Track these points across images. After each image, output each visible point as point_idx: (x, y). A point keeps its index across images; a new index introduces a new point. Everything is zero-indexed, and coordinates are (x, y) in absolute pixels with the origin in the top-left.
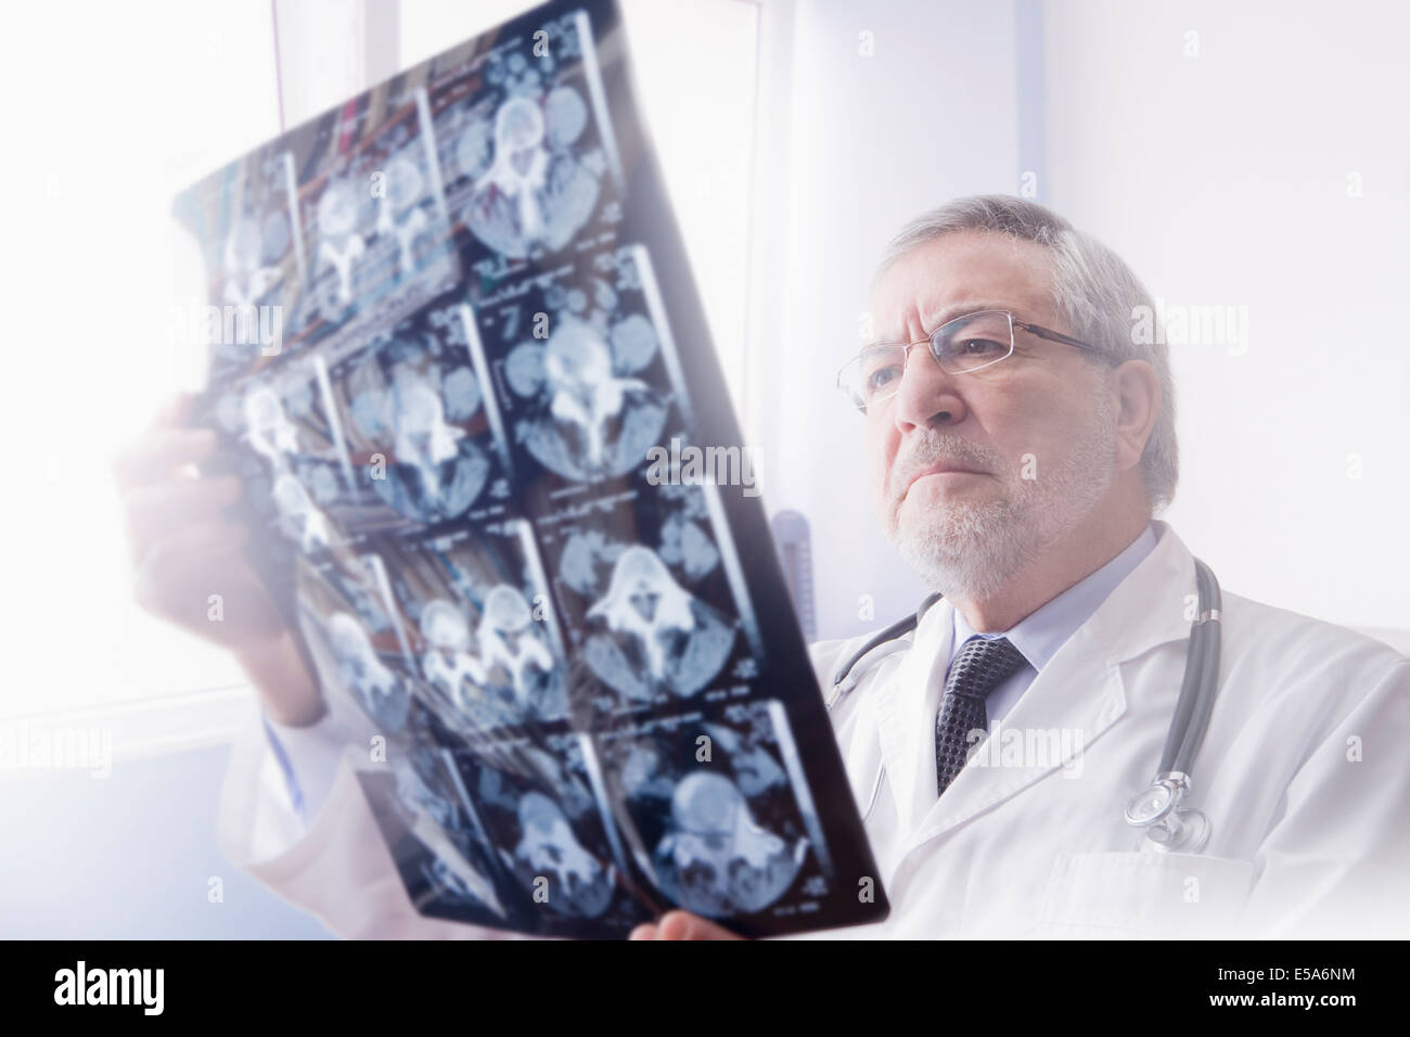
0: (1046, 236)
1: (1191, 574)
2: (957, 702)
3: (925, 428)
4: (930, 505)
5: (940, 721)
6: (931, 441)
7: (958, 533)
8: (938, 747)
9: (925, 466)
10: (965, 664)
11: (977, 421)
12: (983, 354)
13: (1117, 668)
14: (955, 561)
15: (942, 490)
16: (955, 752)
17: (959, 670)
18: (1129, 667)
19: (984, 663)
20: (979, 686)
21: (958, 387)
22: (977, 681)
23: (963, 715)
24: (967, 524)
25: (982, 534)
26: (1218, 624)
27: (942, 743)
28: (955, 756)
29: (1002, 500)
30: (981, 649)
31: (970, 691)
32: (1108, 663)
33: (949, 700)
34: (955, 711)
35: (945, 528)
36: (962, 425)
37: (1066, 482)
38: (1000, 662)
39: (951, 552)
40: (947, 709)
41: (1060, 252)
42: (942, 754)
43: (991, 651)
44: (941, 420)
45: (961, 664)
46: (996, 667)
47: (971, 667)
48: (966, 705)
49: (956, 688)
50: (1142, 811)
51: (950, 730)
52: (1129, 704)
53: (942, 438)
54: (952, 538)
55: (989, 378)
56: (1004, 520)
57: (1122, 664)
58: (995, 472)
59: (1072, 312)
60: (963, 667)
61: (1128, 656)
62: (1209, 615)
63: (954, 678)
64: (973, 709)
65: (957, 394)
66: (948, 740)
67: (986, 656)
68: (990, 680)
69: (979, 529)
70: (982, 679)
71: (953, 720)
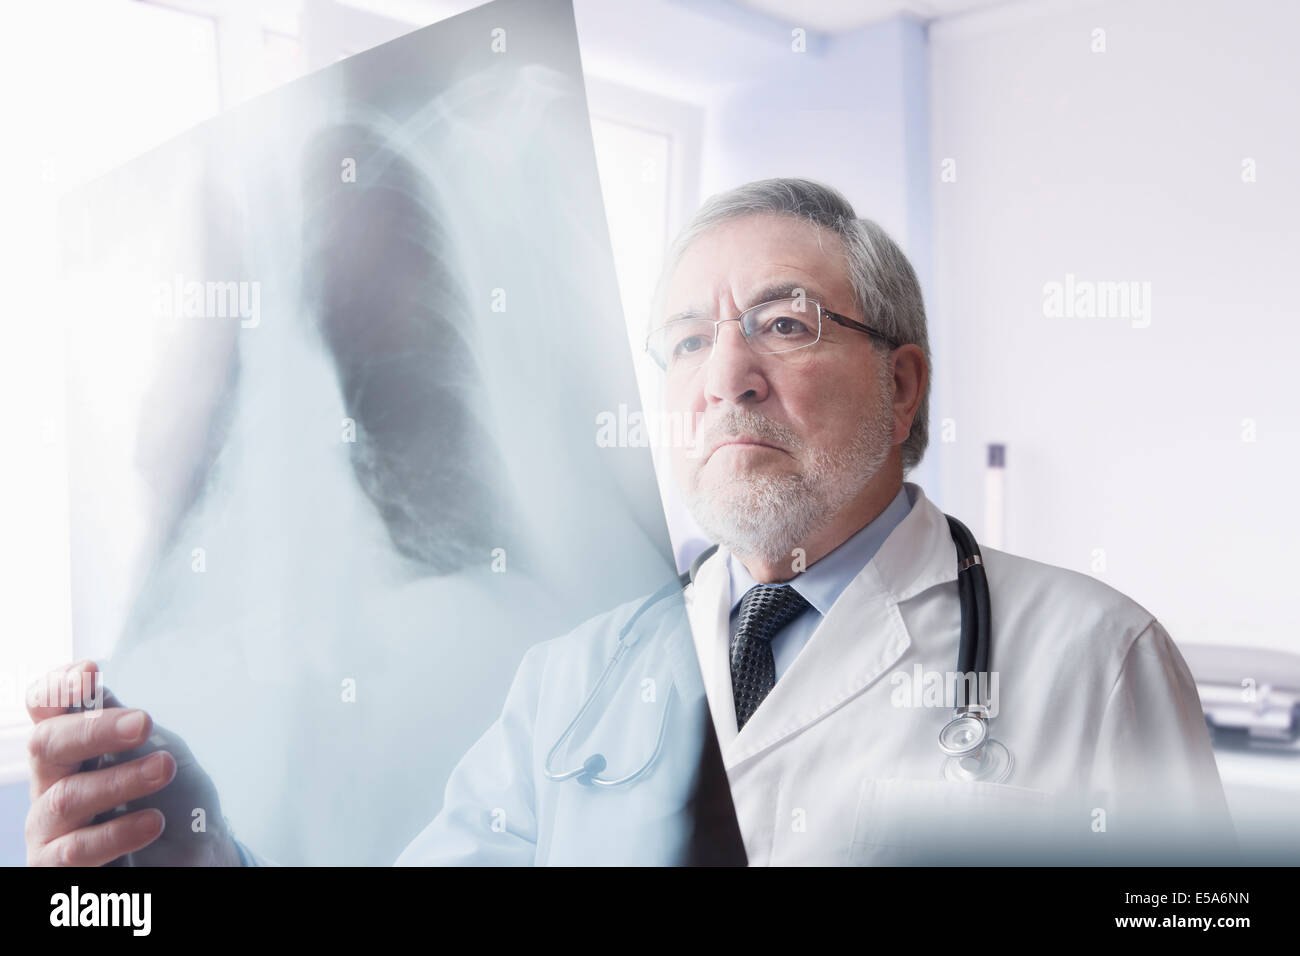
0: (842, 225)
1: (946, 528)
2: (749, 642)
3: (732, 403)
4: (734, 476)
5: (733, 660)
6: (737, 415)
7: (761, 504)
8: (734, 684)
9: (730, 438)
10: (755, 607)
11: (779, 400)
12: (789, 336)
13: (896, 608)
14: (754, 528)
15: (744, 462)
16: (749, 687)
17: (749, 614)
18: (908, 606)
19: (772, 607)
20: (768, 628)
21: (764, 368)
22: (766, 624)
23: (755, 654)
24: (768, 496)
25: (781, 505)
26: (981, 568)
27: (737, 680)
28: (750, 692)
29: (795, 474)
30: (769, 595)
31: (760, 633)
32: (888, 604)
33: (741, 641)
34: (748, 650)
35: (749, 499)
36: (764, 404)
37: (853, 459)
38: (786, 606)
39: (752, 521)
40: (740, 648)
41: (854, 241)
42: (737, 690)
43: (778, 596)
44: (748, 398)
45: (751, 608)
46: (783, 612)
47: (761, 611)
48: (757, 645)
49: (748, 629)
50: (955, 741)
51: (744, 668)
52: (913, 640)
53: (747, 414)
54: (754, 509)
55: (792, 361)
56: (798, 492)
57: (899, 604)
58: (791, 450)
59: (865, 300)
60: (753, 610)
61: (904, 596)
62: (972, 561)
63: (745, 620)
64: (762, 650)
65: (763, 374)
66: (742, 677)
67: (774, 601)
68: (776, 623)
69: (777, 501)
70: (770, 621)
71: (746, 659)
